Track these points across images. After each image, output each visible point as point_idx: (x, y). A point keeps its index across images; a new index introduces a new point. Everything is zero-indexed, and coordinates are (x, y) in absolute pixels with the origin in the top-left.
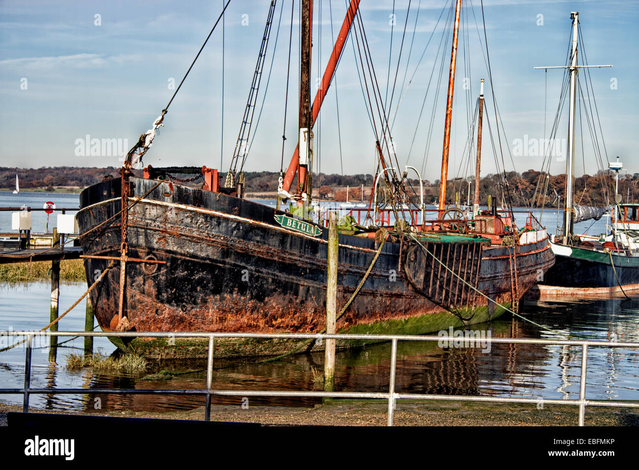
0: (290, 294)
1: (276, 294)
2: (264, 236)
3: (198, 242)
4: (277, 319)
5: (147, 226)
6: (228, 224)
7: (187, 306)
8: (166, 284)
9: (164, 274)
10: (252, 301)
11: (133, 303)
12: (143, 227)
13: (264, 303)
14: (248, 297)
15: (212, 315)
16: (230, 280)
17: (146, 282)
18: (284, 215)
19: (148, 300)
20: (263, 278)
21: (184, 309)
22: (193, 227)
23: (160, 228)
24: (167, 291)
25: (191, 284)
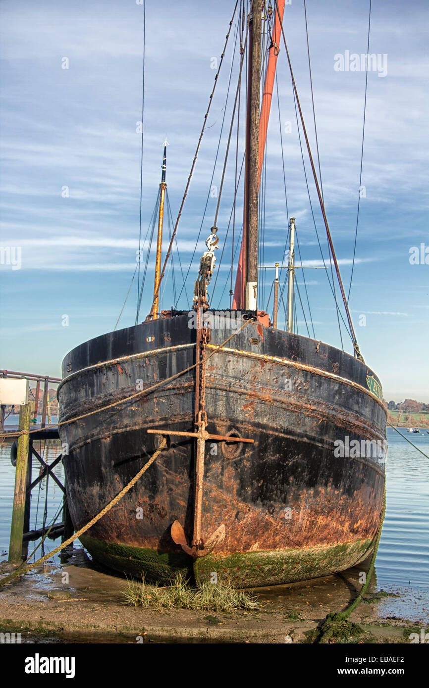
1: (363, 486)
2: (362, 403)
4: (358, 521)
5: (230, 386)
6: (330, 386)
7: (275, 505)
8: (251, 473)
9: (250, 459)
10: (344, 496)
11: (207, 503)
12: (225, 388)
13: (352, 499)
14: (341, 490)
15: (302, 518)
16: (326, 466)
17: (225, 471)
18: (372, 376)
19: (227, 497)
21: (271, 511)
22: (289, 389)
23: (247, 390)
24: (252, 484)
25: (283, 474)
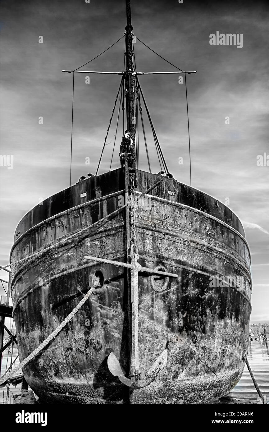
6: (229, 234)
7: (197, 335)
8: (177, 305)
9: (175, 292)
10: (241, 328)
12: (151, 228)
14: (239, 323)
15: (216, 347)
16: (231, 301)
17: (155, 303)
19: (158, 327)
21: (194, 340)
22: (202, 233)
23: (169, 231)
24: (178, 316)
25: (202, 306)
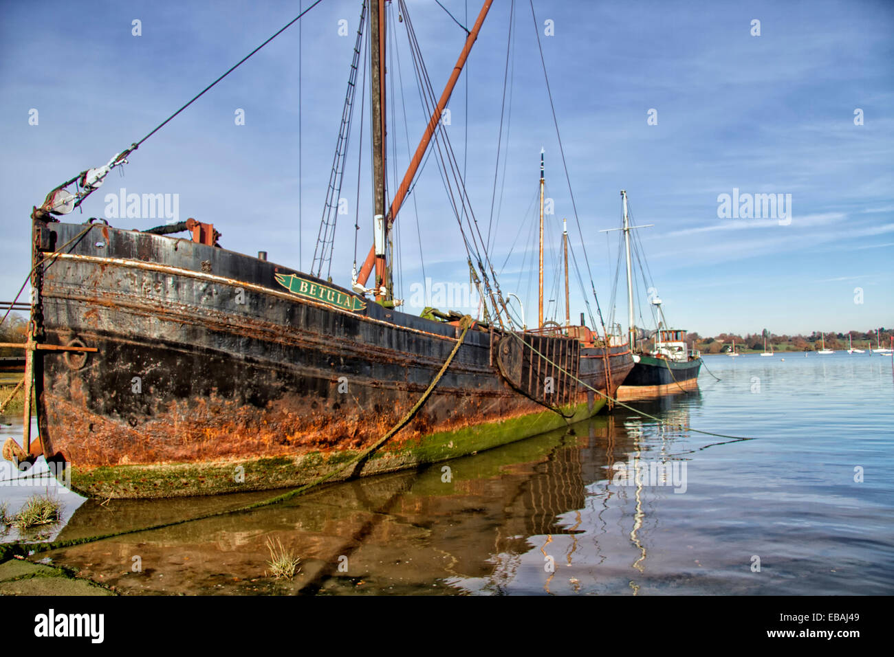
0: (312, 394)
1: (286, 395)
2: (257, 304)
3: (145, 316)
4: (294, 433)
5: (69, 294)
6: (193, 285)
7: (137, 418)
8: (101, 383)
9: (98, 369)
10: (245, 406)
11: (57, 415)
12: (64, 296)
13: (267, 410)
14: (237, 400)
15: (178, 431)
16: (202, 374)
17: (73, 382)
18: (293, 276)
19: (76, 409)
20: (262, 371)
21: (134, 423)
22: (136, 292)
23: (86, 296)
24: (104, 396)
